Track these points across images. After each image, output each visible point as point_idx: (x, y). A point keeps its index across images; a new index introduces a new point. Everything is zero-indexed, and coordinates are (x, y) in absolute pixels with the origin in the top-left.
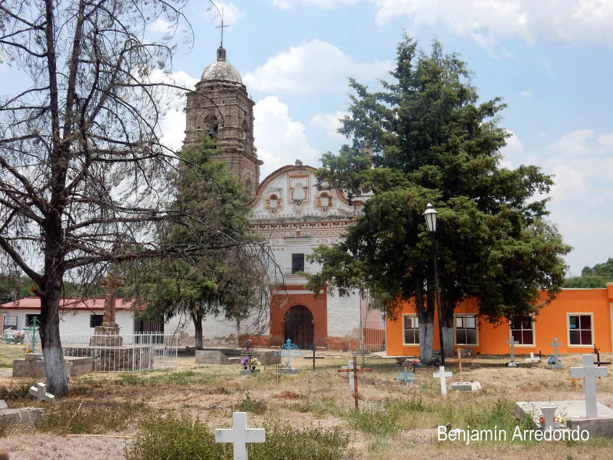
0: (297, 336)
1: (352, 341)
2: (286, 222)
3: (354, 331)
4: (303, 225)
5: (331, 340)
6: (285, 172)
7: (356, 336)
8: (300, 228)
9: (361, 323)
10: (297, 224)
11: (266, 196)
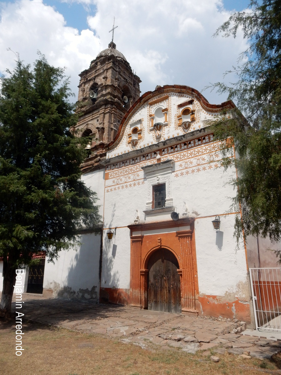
0: (161, 290)
1: (237, 303)
2: (146, 152)
3: (238, 286)
4: (164, 151)
5: (205, 300)
6: (145, 102)
7: (243, 295)
8: (161, 154)
9: (249, 273)
10: (157, 151)
11: (128, 130)
